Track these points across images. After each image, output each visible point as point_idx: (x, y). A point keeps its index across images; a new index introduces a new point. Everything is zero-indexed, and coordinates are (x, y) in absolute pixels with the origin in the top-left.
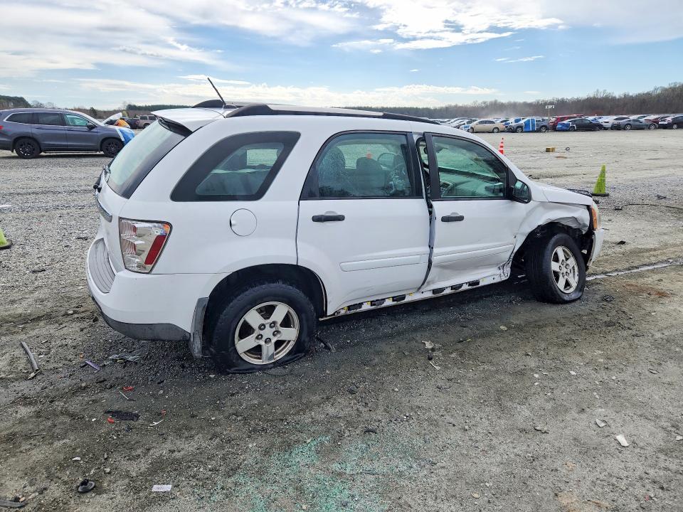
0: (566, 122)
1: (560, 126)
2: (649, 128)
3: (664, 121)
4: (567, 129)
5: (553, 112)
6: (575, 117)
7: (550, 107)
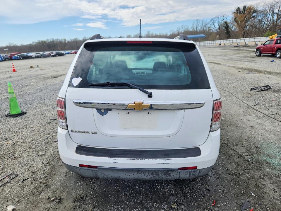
0: (16, 56)
1: (14, 58)
2: (49, 57)
3: (53, 54)
4: (17, 59)
5: (8, 52)
6: (19, 54)
7: (6, 49)
